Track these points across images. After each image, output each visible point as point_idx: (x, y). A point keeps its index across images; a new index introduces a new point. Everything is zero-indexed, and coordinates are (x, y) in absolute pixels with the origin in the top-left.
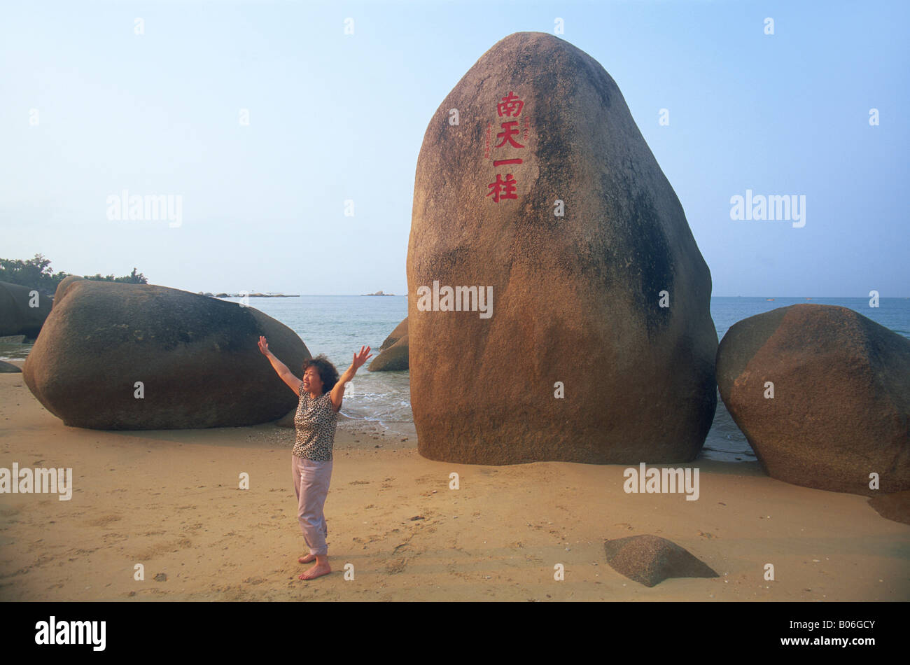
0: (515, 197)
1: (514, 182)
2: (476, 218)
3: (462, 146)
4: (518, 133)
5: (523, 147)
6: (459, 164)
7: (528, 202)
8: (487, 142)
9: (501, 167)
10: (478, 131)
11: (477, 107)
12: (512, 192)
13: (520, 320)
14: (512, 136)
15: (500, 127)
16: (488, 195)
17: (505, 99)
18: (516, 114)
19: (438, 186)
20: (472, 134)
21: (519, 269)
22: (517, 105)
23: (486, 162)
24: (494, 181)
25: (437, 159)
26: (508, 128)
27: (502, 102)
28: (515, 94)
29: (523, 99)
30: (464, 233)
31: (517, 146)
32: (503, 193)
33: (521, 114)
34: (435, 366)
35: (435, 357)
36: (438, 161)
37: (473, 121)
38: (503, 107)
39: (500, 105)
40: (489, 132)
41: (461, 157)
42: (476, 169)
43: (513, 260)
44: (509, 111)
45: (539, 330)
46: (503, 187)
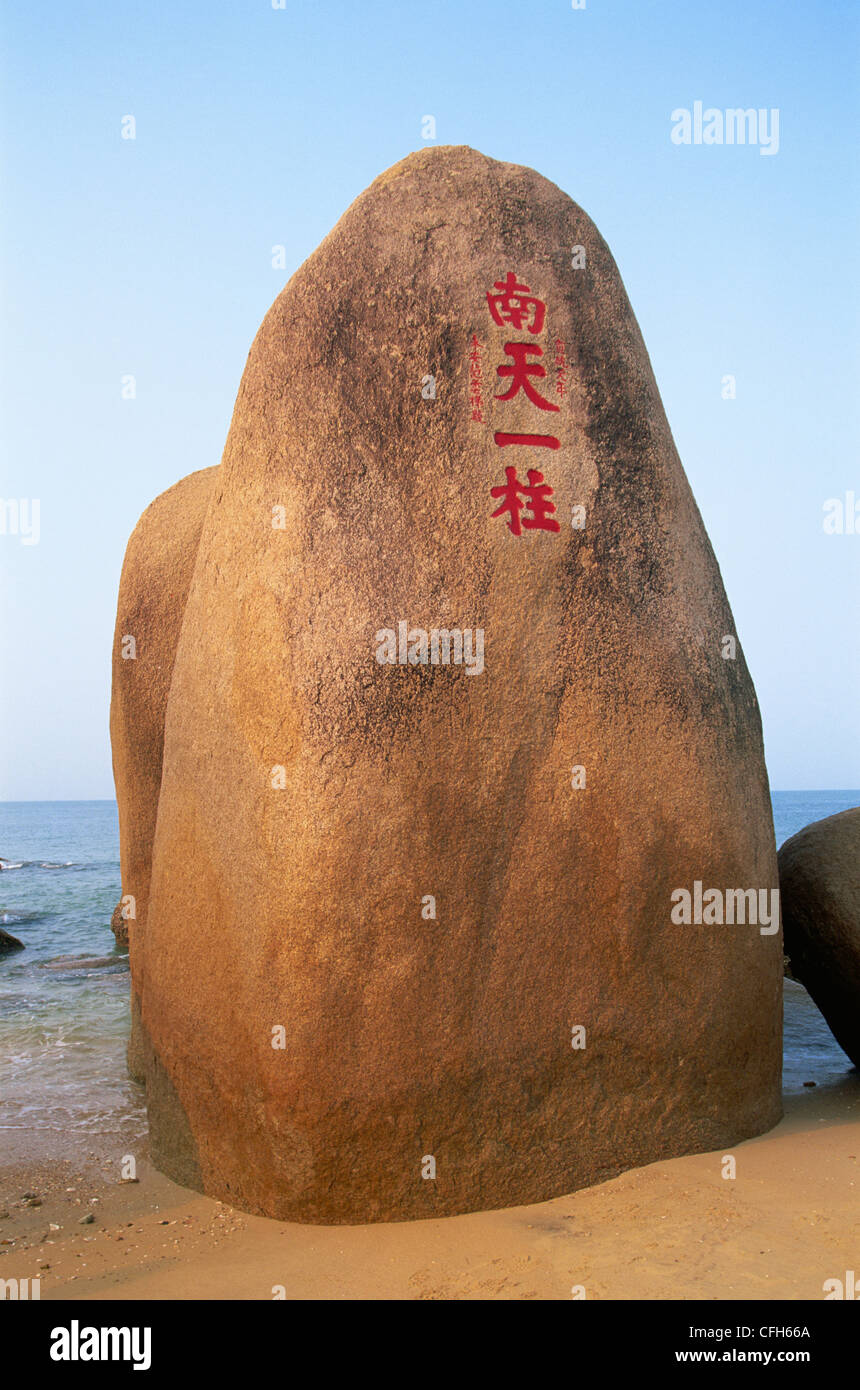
0: (553, 526)
1: (548, 491)
2: (470, 570)
3: (403, 381)
4: (543, 375)
5: (556, 409)
6: (401, 426)
7: (583, 543)
8: (475, 383)
9: (513, 449)
10: (448, 352)
11: (434, 291)
12: (547, 515)
13: (583, 829)
14: (530, 377)
15: (501, 350)
16: (495, 514)
17: (498, 285)
18: (535, 329)
19: (343, 477)
20: (432, 355)
21: (581, 704)
22: (531, 306)
23: (477, 432)
24: (503, 482)
25: (329, 405)
26: (520, 359)
27: (495, 292)
28: (520, 280)
29: (541, 297)
30: (444, 606)
31: (543, 404)
32: (526, 513)
33: (544, 331)
34: (369, 965)
35: (371, 939)
36: (335, 411)
37: (433, 322)
38: (499, 305)
39: (491, 300)
40: (474, 356)
41: (406, 408)
42: (453, 446)
43: (567, 680)
44: (516, 318)
45: (630, 851)
46: (525, 499)
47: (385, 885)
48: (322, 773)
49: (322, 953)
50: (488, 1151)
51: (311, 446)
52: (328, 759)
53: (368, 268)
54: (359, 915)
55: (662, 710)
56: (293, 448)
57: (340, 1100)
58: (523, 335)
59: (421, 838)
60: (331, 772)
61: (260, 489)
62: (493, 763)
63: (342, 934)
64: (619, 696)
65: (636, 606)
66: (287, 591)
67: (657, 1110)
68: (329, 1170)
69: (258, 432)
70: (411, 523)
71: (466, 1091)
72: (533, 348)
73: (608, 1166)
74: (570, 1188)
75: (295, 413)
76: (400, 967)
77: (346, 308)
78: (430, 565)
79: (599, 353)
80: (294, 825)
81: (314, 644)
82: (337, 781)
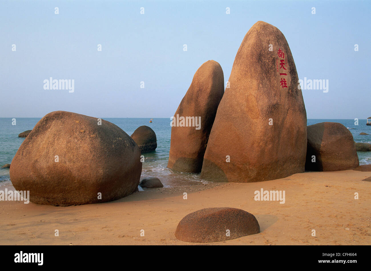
0: (287, 87)
1: (286, 81)
2: (278, 93)
3: (268, 65)
4: (284, 64)
6: (269, 72)
7: (290, 89)
8: (277, 66)
9: (282, 76)
10: (274, 61)
12: (286, 85)
13: (290, 128)
15: (280, 61)
16: (281, 85)
17: (279, 51)
18: (283, 58)
19: (262, 79)
20: (272, 62)
21: (291, 111)
22: (282, 54)
23: (278, 73)
24: (281, 81)
25: (259, 69)
26: (282, 62)
27: (278, 52)
28: (281, 50)
29: (283, 52)
30: (276, 98)
31: (285, 69)
32: (284, 85)
33: (284, 58)
34: (266, 146)
35: (267, 142)
36: (260, 70)
37: (272, 57)
38: (279, 54)
39: (278, 53)
40: (277, 62)
41: (269, 70)
42: (275, 75)
43: (289, 108)
44: (281, 56)
45: (295, 131)
46: (284, 83)
47: (269, 135)
48: (262, 120)
49: (261, 144)
50: (278, 171)
51: (257, 74)
52: (263, 119)
53: (262, 48)
54: (266, 139)
55: (299, 112)
56: (255, 75)
57: (262, 164)
58: (282, 59)
59: (273, 129)
60: (263, 120)
61: (250, 80)
62: (281, 119)
63: (264, 142)
64: (294, 110)
65: (295, 98)
66: (255, 95)
67: (296, 167)
68: (258, 174)
69: (249, 71)
70: (271, 86)
71: (277, 163)
72: (283, 60)
73: (291, 174)
74: (287, 176)
75: (254, 70)
76: (270, 146)
77: (260, 54)
78: (273, 92)
79: (290, 61)
80: (258, 127)
81: (261, 103)
82: (264, 122)
